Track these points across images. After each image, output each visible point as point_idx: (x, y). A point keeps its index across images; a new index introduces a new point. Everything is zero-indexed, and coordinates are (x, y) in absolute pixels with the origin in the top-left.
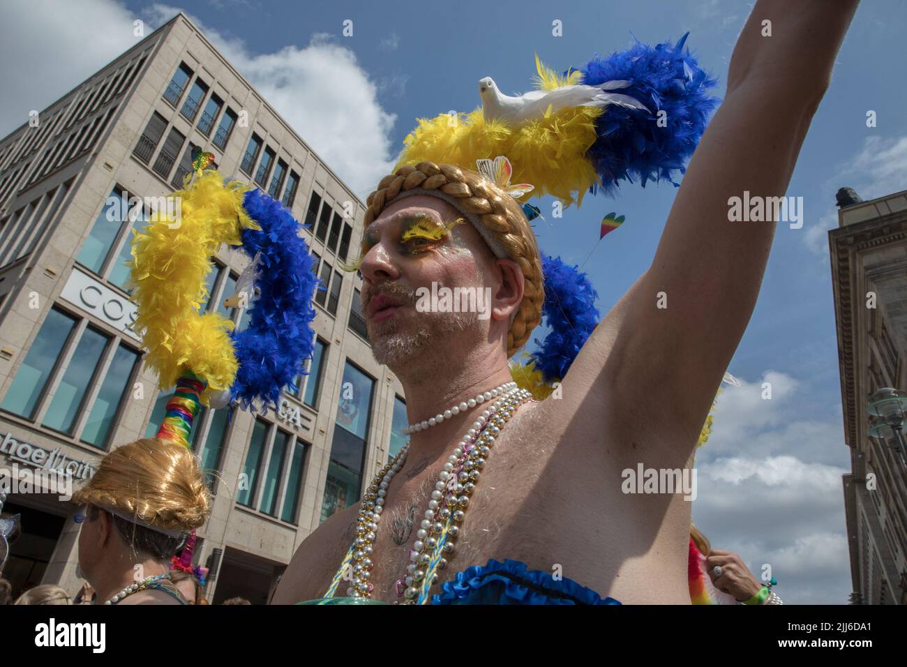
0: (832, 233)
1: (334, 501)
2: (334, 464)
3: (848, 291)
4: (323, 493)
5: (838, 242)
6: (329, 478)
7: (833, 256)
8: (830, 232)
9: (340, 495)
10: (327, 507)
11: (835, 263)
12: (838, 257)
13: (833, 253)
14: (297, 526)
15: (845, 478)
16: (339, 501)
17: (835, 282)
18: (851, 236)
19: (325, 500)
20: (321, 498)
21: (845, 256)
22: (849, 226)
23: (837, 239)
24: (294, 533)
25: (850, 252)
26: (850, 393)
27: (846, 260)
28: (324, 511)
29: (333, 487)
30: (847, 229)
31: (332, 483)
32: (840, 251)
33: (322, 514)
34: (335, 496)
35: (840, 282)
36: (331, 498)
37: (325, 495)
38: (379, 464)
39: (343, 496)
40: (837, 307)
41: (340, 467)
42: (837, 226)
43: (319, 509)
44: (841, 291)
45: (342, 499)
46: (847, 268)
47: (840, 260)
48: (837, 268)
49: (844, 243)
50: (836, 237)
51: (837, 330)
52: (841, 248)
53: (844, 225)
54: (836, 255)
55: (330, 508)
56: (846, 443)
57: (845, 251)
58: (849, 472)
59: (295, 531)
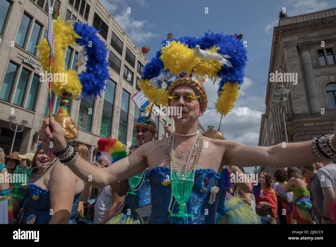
0: (275, 28)
1: (83, 115)
2: (83, 102)
3: (276, 51)
4: (79, 112)
5: (276, 32)
6: (81, 107)
7: (274, 37)
8: (274, 28)
9: (85, 113)
10: (80, 117)
11: (274, 40)
12: (276, 38)
13: (274, 36)
14: (35, 112)
15: (263, 115)
16: (85, 115)
17: (273, 47)
18: (281, 30)
19: (79, 114)
20: (78, 114)
21: (278, 37)
22: (281, 26)
23: (276, 31)
24: (34, 115)
25: (280, 36)
26: (270, 87)
27: (278, 39)
28: (79, 119)
29: (83, 110)
30: (281, 27)
31: (82, 109)
32: (277, 35)
33: (78, 120)
34: (83, 113)
35: (274, 47)
36: (82, 114)
37: (79, 113)
38: (100, 102)
39: (86, 114)
40: (272, 56)
41: (85, 103)
42: (277, 26)
43: (77, 118)
44: (274, 50)
45: (86, 115)
46: (278, 42)
47: (276, 39)
48: (274, 42)
49: (278, 32)
50: (276, 30)
51: (270, 64)
52: (277, 34)
53: (280, 25)
54: (275, 37)
55: (81, 118)
56: (265, 104)
57: (278, 36)
58: (264, 113)
59: (34, 114)
